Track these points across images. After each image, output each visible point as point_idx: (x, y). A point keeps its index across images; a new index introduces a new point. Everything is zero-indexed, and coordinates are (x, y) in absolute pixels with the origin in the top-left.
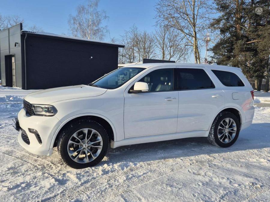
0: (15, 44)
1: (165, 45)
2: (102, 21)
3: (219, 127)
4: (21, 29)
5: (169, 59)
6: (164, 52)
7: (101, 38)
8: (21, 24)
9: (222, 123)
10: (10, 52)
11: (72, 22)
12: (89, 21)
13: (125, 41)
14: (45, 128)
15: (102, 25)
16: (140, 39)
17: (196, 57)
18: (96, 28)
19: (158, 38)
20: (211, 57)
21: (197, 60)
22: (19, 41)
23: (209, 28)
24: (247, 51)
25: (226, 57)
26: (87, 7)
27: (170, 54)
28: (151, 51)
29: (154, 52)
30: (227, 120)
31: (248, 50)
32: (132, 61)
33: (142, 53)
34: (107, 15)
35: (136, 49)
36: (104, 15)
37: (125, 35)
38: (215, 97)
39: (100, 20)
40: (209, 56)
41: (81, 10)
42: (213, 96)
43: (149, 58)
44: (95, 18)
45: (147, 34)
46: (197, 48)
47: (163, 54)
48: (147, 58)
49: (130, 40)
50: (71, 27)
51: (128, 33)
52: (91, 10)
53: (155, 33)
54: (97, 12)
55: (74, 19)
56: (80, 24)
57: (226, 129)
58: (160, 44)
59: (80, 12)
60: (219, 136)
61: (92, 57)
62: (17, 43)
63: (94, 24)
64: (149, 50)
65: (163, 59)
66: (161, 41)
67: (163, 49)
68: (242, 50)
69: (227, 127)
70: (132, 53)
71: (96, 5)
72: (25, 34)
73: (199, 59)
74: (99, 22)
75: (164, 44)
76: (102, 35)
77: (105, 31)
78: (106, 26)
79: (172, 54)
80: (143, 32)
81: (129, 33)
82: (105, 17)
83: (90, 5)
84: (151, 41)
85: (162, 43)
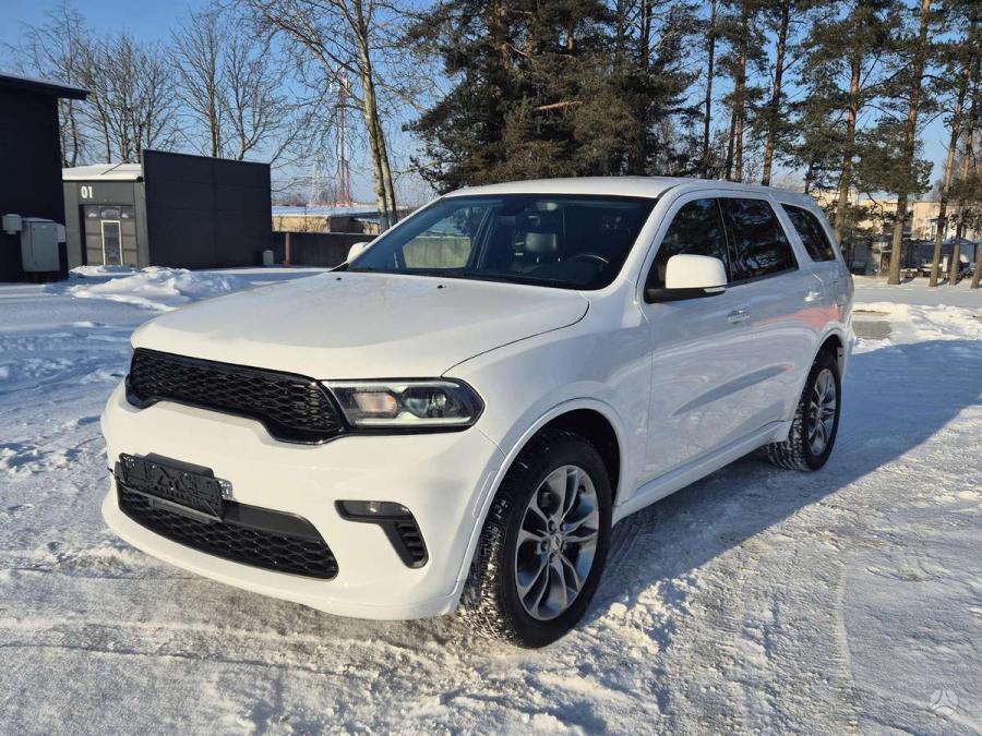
1: (216, 100)
6: (214, 125)
19: (187, 67)
24: (544, 137)
25: (482, 157)
27: (243, 136)
28: (160, 117)
29: (171, 123)
31: (549, 133)
33: (116, 127)
45: (133, 47)
47: (214, 133)
49: (53, 67)
51: (41, 34)
53: (170, 43)
58: (197, 93)
64: (149, 115)
65: (215, 155)
66: (201, 83)
68: (530, 135)
73: (386, 159)
75: (212, 92)
79: (249, 135)
81: (45, 39)
84: (157, 77)
85: (205, 90)
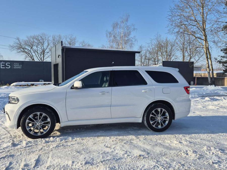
0: (58, 56)
2: (132, 33)
3: (151, 115)
4: (62, 45)
5: (189, 60)
6: (184, 54)
7: (131, 47)
8: (62, 42)
9: (153, 112)
10: (56, 62)
11: (109, 35)
12: (121, 33)
13: (150, 47)
14: (12, 111)
15: (132, 36)
16: (163, 44)
17: (207, 57)
18: (126, 39)
20: (222, 56)
21: (208, 60)
22: (61, 54)
23: (223, 30)
26: (119, 23)
27: (190, 56)
28: (172, 54)
30: (159, 110)
32: (156, 63)
34: (135, 28)
35: (160, 53)
36: (133, 28)
37: (150, 42)
38: (145, 92)
39: (130, 32)
40: (220, 56)
41: (115, 26)
42: (143, 91)
43: (171, 60)
44: (126, 31)
45: (168, 40)
46: (208, 49)
47: (183, 56)
48: (169, 61)
50: (108, 40)
51: (153, 40)
52: (122, 25)
54: (128, 26)
55: (110, 33)
56: (114, 36)
57: (158, 117)
59: (114, 28)
60: (151, 123)
61: (113, 63)
62: (60, 55)
63: (125, 35)
65: (183, 61)
66: (181, 45)
67: (183, 52)
69: (159, 115)
70: (156, 57)
71: (127, 20)
72: (64, 48)
73: (211, 59)
74: (129, 34)
76: (132, 44)
77: (134, 40)
78: (135, 36)
80: (165, 38)
82: (134, 29)
83: (122, 22)
